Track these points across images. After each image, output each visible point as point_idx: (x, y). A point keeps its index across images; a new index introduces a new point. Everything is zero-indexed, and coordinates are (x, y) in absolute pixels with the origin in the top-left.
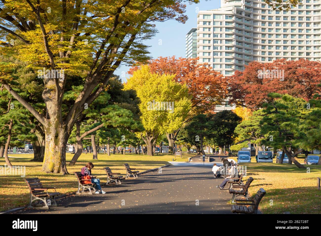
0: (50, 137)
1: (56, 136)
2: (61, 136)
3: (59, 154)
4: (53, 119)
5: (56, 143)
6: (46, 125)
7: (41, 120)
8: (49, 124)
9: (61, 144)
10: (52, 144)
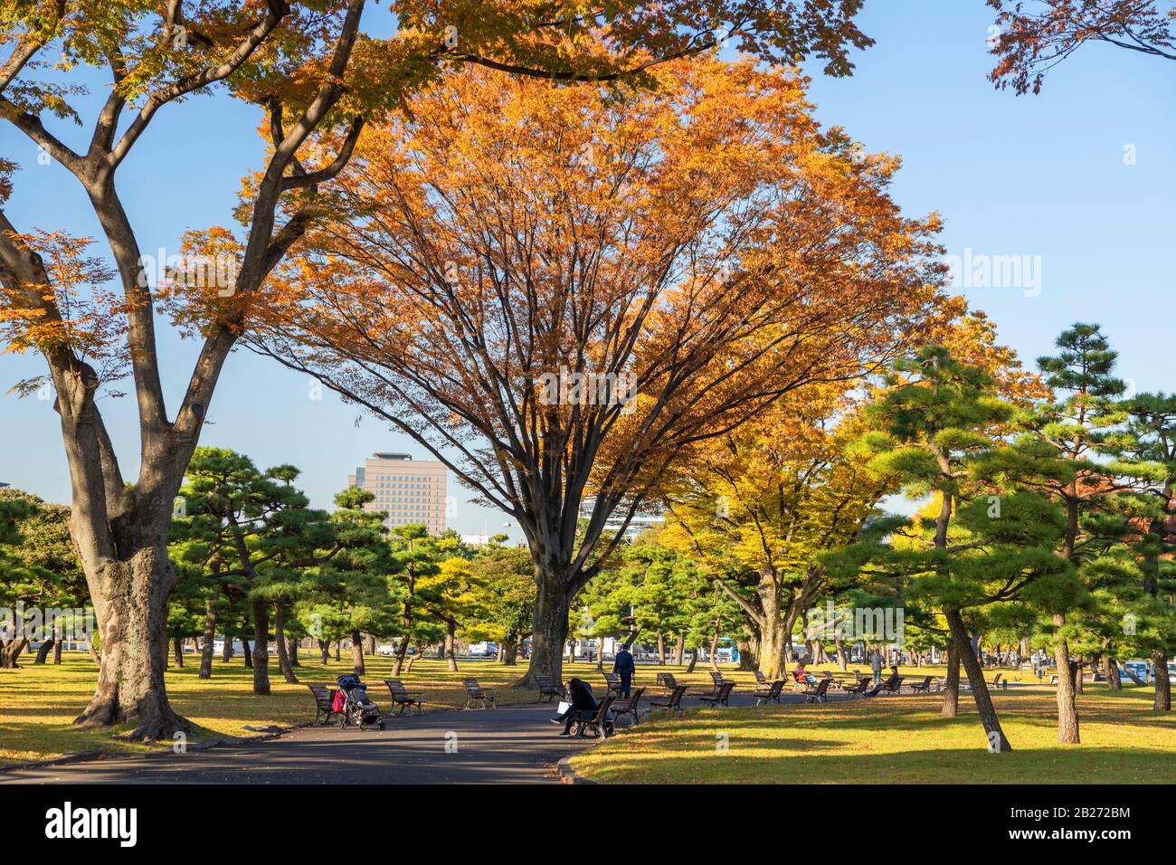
0: (767, 637)
1: (774, 637)
2: (780, 636)
3: (778, 657)
4: (771, 617)
5: (774, 644)
6: (762, 624)
7: (757, 619)
8: (766, 623)
9: (779, 646)
10: (770, 645)
